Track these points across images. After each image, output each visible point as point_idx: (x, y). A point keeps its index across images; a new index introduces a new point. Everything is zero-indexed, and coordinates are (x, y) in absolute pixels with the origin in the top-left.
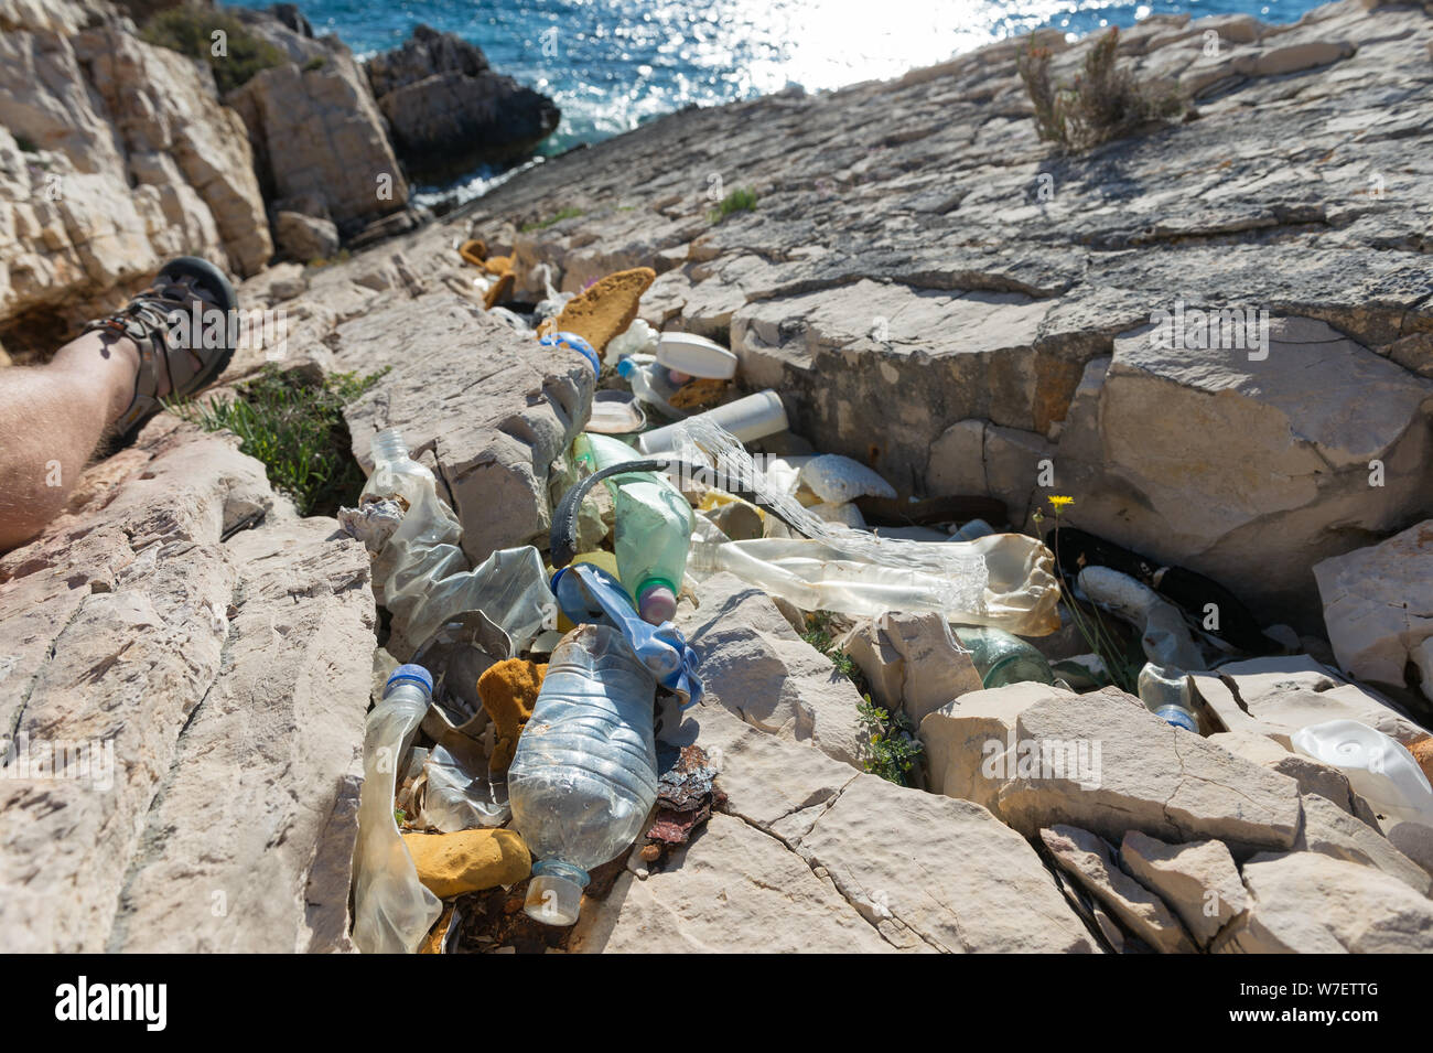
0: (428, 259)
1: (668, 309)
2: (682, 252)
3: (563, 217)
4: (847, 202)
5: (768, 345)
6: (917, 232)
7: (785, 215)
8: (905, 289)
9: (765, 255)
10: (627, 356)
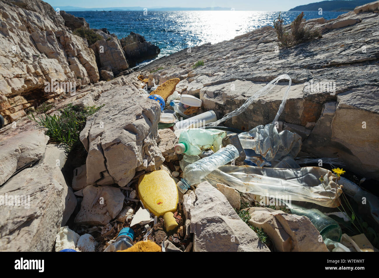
0: (130, 79)
1: (183, 89)
2: (186, 75)
3: (159, 69)
4: (227, 62)
5: (211, 98)
6: (250, 68)
7: (211, 66)
8: (250, 82)
9: (207, 75)
10: (172, 101)
